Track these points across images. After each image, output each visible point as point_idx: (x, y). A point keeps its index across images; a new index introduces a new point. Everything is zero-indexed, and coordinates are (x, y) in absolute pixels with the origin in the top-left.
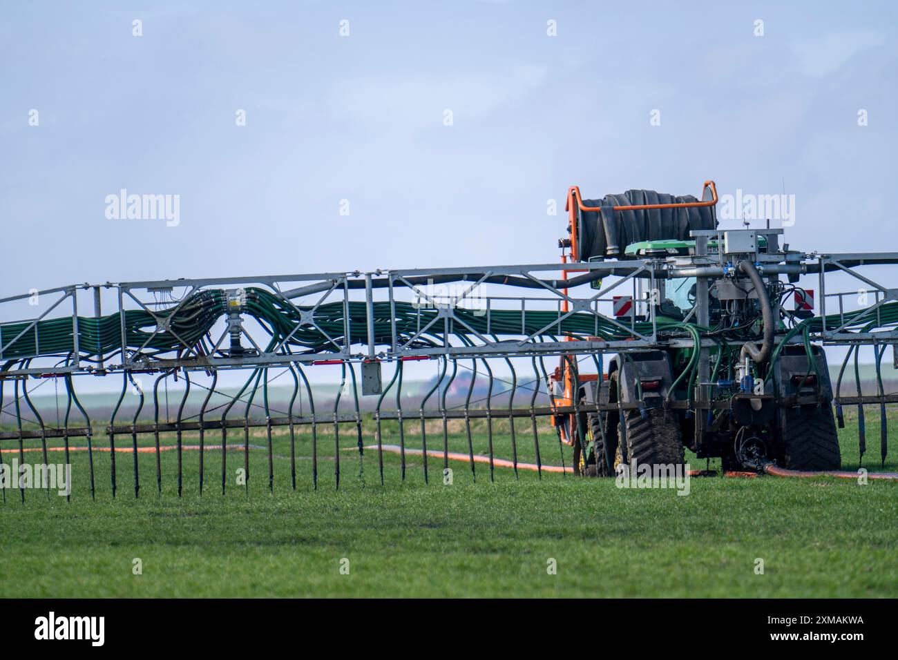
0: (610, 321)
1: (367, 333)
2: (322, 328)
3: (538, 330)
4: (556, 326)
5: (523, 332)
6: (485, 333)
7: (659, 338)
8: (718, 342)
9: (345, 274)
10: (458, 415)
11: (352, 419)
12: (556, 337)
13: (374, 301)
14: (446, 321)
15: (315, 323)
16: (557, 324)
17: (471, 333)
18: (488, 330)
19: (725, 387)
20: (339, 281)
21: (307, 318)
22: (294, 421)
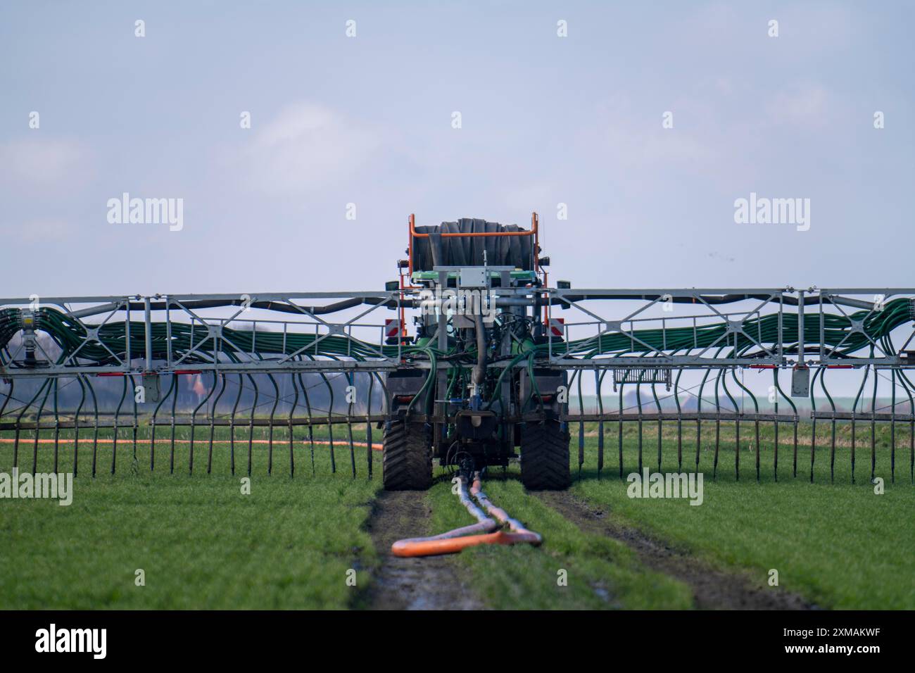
0: (360, 343)
1: (145, 349)
2: (106, 344)
3: (297, 350)
4: (313, 347)
5: (284, 352)
6: (251, 351)
7: (402, 358)
8: (454, 365)
9: (127, 297)
10: (224, 423)
11: (130, 424)
12: (314, 357)
13: (152, 321)
14: (215, 341)
15: (100, 339)
16: (315, 345)
17: (237, 351)
18: (253, 350)
19: (457, 405)
20: (122, 303)
21: (92, 335)
22: (79, 425)
